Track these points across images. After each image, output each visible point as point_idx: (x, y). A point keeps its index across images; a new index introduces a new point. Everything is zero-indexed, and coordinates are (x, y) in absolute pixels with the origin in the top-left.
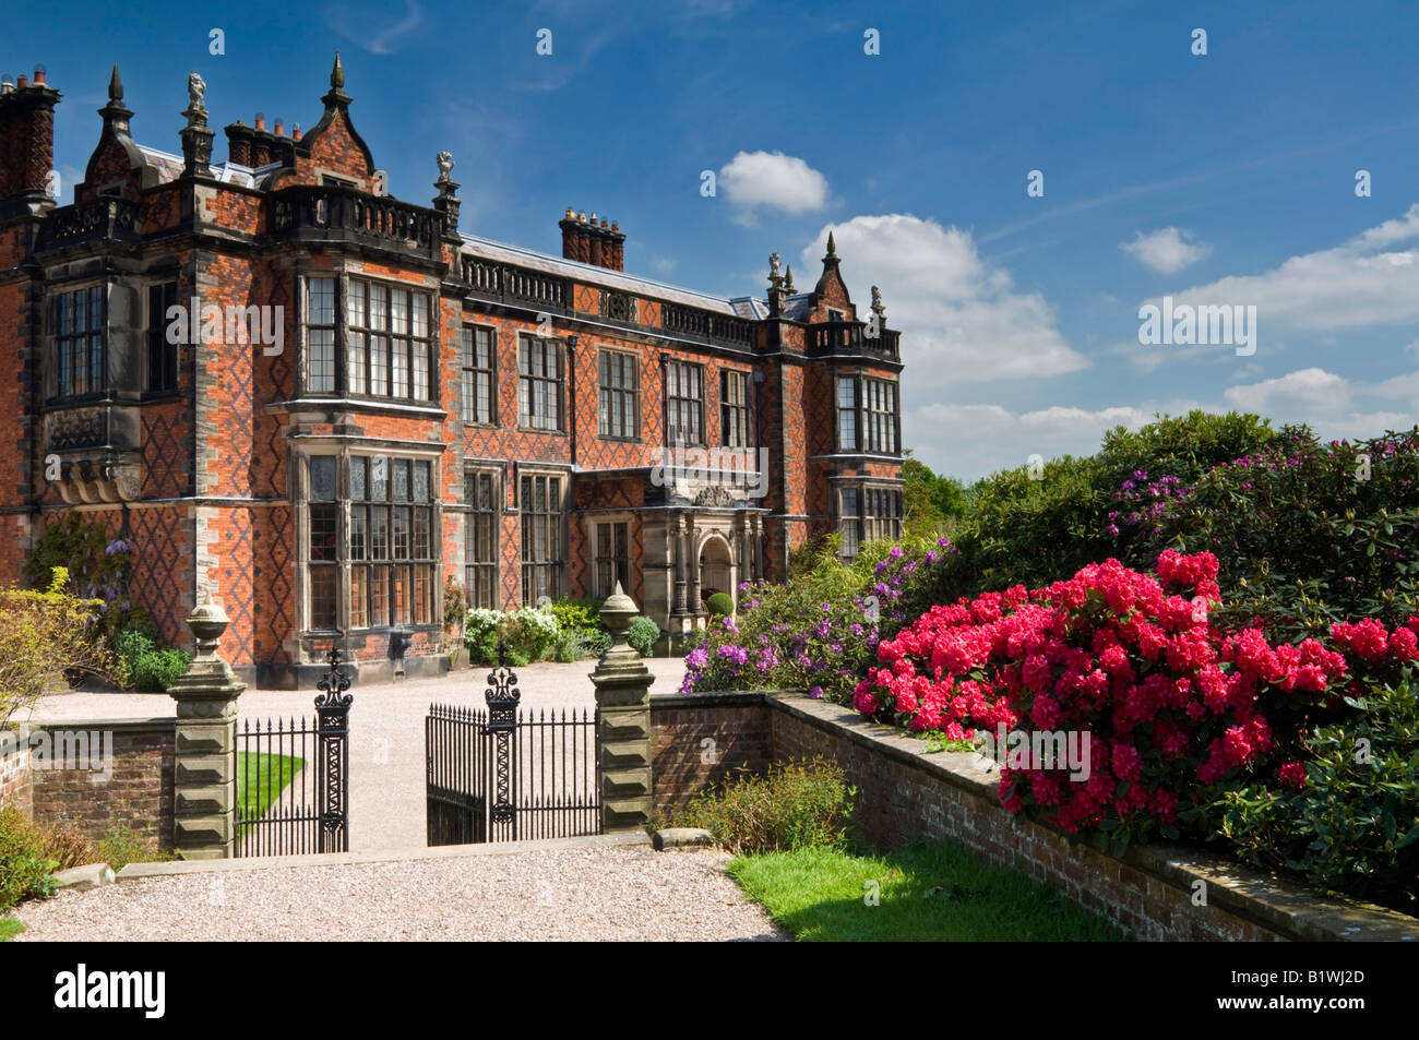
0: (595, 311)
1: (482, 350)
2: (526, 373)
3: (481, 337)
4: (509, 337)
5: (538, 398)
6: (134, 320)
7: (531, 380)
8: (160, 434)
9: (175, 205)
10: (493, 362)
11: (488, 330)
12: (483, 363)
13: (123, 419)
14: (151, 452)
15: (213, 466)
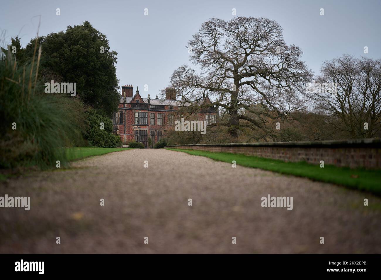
0: (168, 109)
1: (153, 116)
2: (158, 118)
3: (153, 114)
4: (156, 114)
5: (160, 121)
6: (118, 117)
7: (159, 119)
8: (121, 128)
9: (123, 105)
10: (154, 117)
11: (154, 113)
12: (153, 117)
13: (117, 126)
14: (120, 130)
15: (127, 131)
